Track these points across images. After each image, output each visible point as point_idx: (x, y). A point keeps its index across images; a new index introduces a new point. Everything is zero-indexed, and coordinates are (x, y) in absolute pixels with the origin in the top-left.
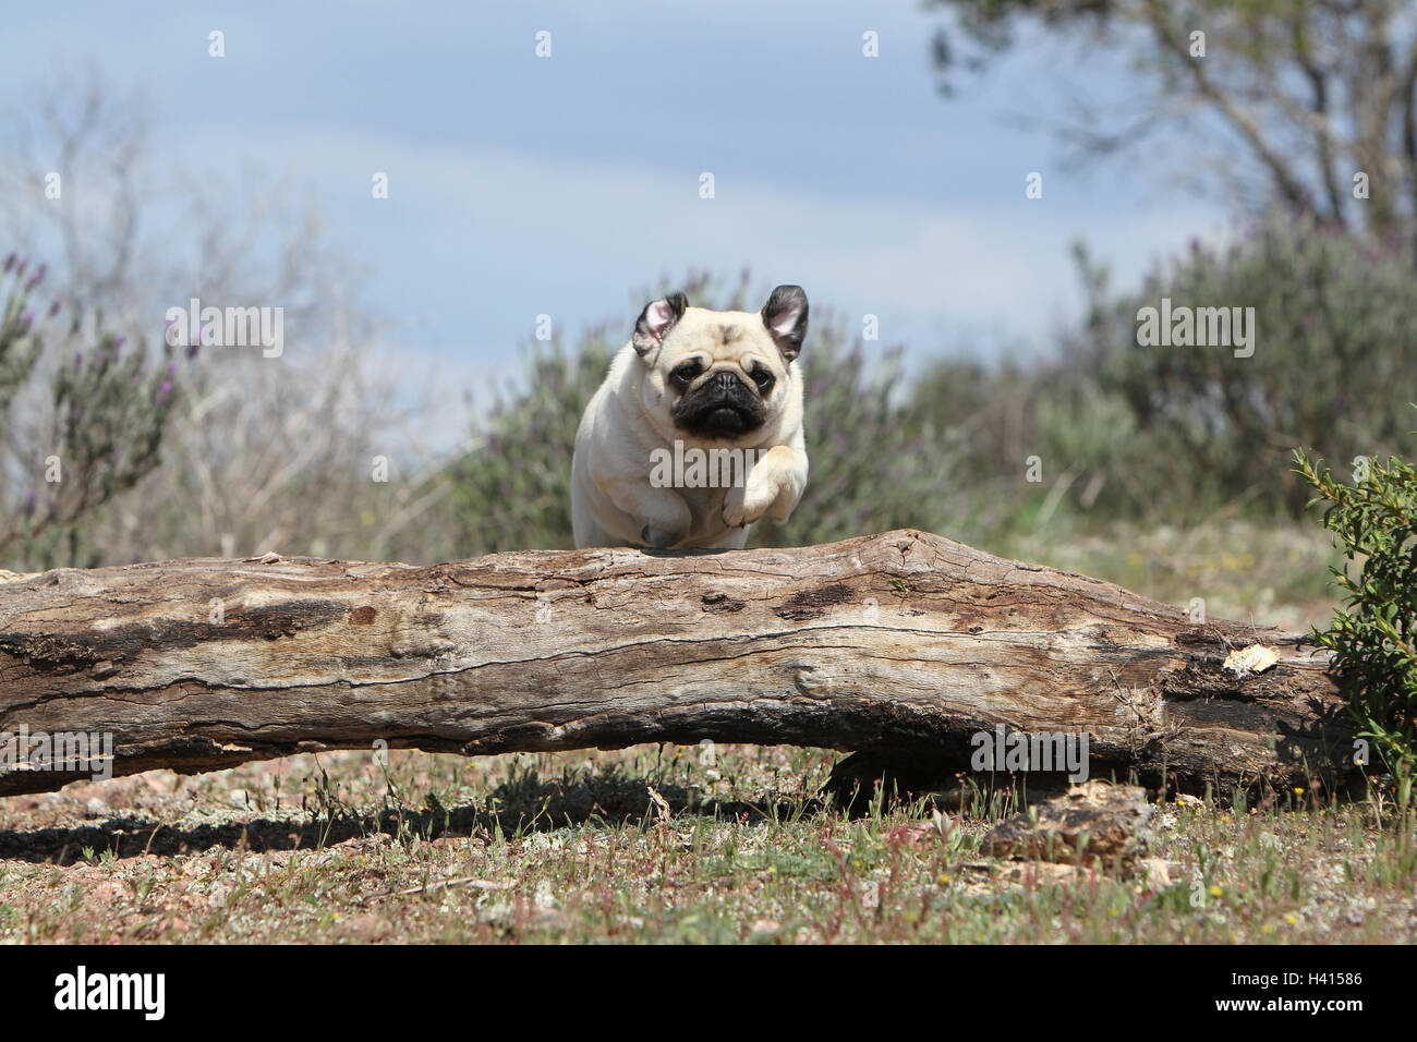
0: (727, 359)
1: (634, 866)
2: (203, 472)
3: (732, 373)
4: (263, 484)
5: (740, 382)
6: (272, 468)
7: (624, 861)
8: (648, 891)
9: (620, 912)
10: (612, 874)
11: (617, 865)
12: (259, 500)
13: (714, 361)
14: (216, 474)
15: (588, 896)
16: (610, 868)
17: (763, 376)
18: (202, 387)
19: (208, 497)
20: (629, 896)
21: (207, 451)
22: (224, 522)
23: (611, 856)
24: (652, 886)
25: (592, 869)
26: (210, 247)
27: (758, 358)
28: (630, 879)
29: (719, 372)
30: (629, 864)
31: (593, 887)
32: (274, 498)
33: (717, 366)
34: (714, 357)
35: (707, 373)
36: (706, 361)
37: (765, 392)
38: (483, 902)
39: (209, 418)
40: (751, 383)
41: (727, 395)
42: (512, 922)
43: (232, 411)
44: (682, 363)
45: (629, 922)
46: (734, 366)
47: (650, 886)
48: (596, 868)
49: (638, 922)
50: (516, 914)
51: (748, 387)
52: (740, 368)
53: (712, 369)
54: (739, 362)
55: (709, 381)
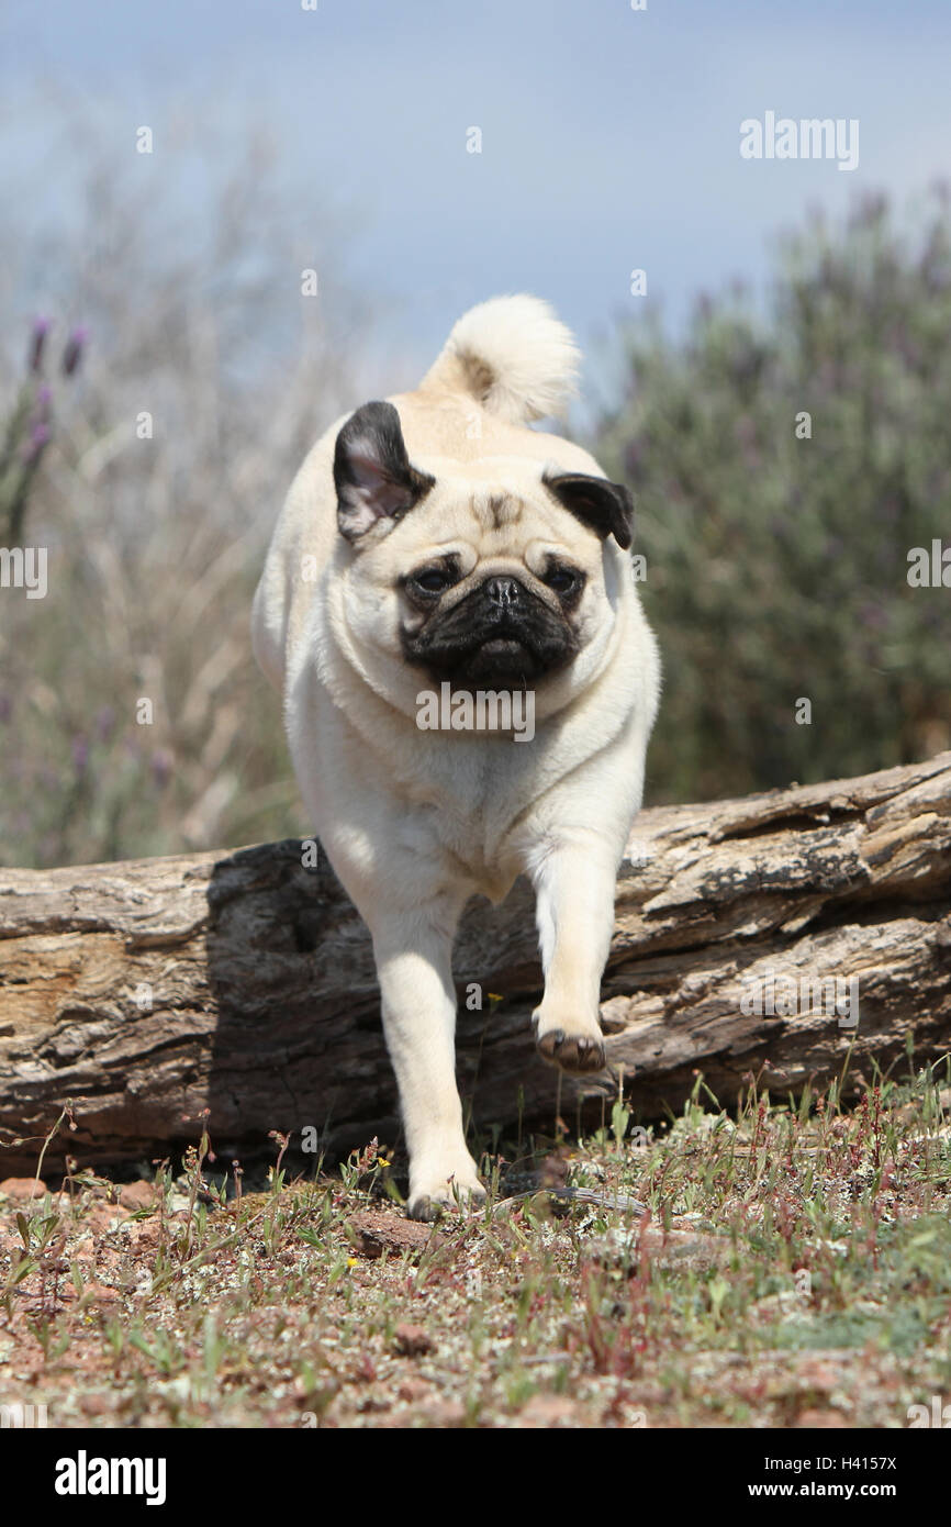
0: (502, 553)
1: (828, 1158)
2: (104, 557)
3: (514, 578)
4: (201, 571)
5: (525, 592)
6: (218, 544)
7: (813, 1151)
8: (854, 1199)
9: (810, 1233)
10: (793, 1173)
11: (801, 1156)
12: (197, 600)
13: (480, 558)
14: (128, 561)
15: (757, 1210)
16: (791, 1163)
17: (566, 578)
18: (98, 421)
19: (116, 598)
20: (823, 1208)
21: (110, 519)
22: (144, 637)
23: (791, 1144)
24: (859, 1189)
25: (761, 1165)
26: (99, 195)
27: (552, 548)
28: (823, 1178)
29: (489, 579)
30: (821, 1153)
31: (766, 1193)
32: (221, 595)
33: (484, 567)
34: (481, 554)
35: (468, 580)
36: (468, 559)
37: (571, 601)
38: (589, 1226)
39: (112, 471)
40: (547, 593)
41: (505, 615)
42: (637, 1258)
43: (146, 459)
44: (427, 562)
45: (824, 1247)
46: (513, 564)
47: (856, 1189)
48: (768, 1165)
49: (841, 1246)
50: (639, 1245)
51: (540, 599)
52: (523, 568)
53: (475, 573)
54: (523, 558)
55: (473, 593)
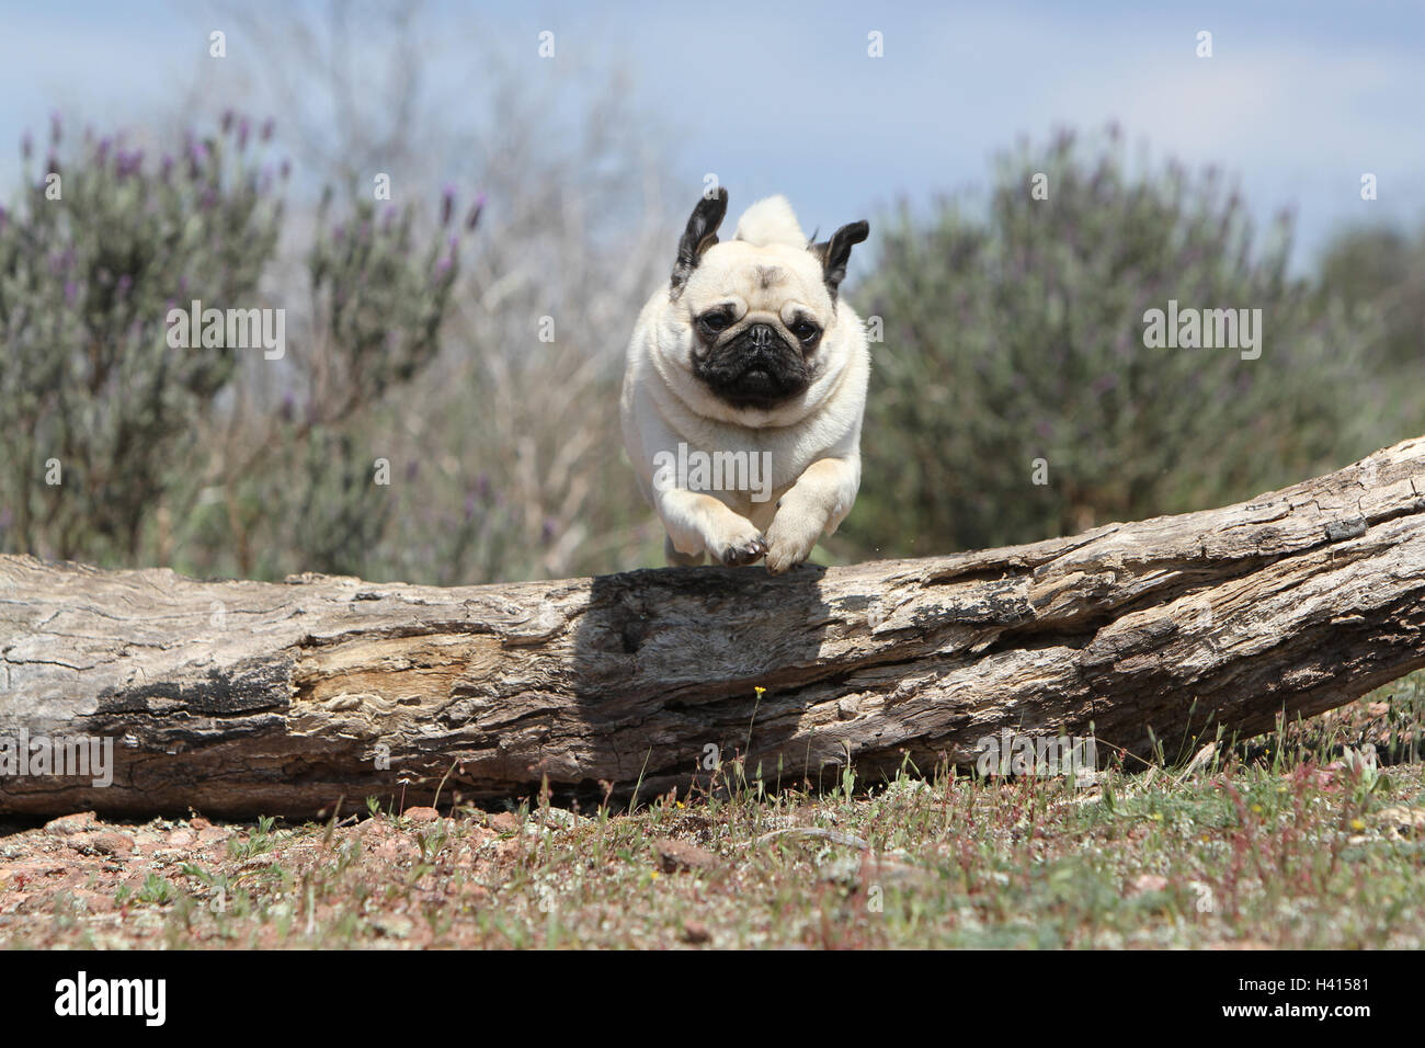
0: (764, 308)
1: (998, 814)
2: (497, 366)
3: (770, 325)
4: (565, 378)
5: (776, 336)
6: (578, 361)
7: (986, 809)
8: (1015, 843)
9: (982, 867)
10: (972, 824)
11: (978, 812)
12: (562, 399)
13: (748, 310)
14: (515, 369)
15: (945, 849)
16: (971, 816)
17: (807, 330)
18: (496, 269)
19: (504, 396)
20: (992, 849)
21: (501, 341)
22: (523, 424)
23: (971, 803)
24: (1018, 837)
25: (949, 818)
26: (504, 107)
27: (801, 307)
28: (994, 829)
29: (754, 324)
30: (992, 811)
31: (952, 838)
32: (579, 397)
33: (751, 316)
34: (749, 304)
35: (739, 324)
36: (740, 309)
37: (810, 348)
38: (824, 857)
39: (506, 306)
40: (792, 339)
41: (760, 352)
42: (858, 880)
43: (529, 299)
44: (713, 309)
45: (992, 878)
46: (772, 317)
47: (1016, 836)
48: (954, 817)
49: (1003, 878)
50: (862, 870)
51: (787, 344)
52: (778, 319)
53: (745, 320)
54: (779, 312)
55: (742, 333)
